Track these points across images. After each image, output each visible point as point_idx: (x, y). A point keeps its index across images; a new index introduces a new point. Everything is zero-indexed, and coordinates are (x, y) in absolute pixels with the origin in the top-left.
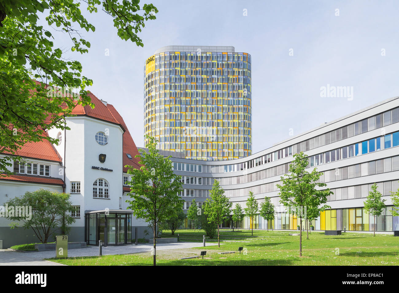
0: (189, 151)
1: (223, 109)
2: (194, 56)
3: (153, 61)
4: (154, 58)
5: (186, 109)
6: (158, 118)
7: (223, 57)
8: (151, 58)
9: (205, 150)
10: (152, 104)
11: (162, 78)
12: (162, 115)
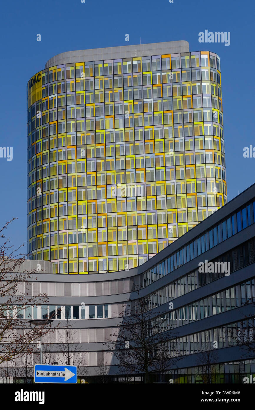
0: (104, 246)
1: (166, 159)
2: (110, 67)
3: (39, 82)
4: (39, 77)
5: (97, 165)
6: (48, 186)
7: (163, 64)
8: (35, 77)
9: (133, 243)
10: (37, 159)
11: (54, 112)
12: (54, 179)
